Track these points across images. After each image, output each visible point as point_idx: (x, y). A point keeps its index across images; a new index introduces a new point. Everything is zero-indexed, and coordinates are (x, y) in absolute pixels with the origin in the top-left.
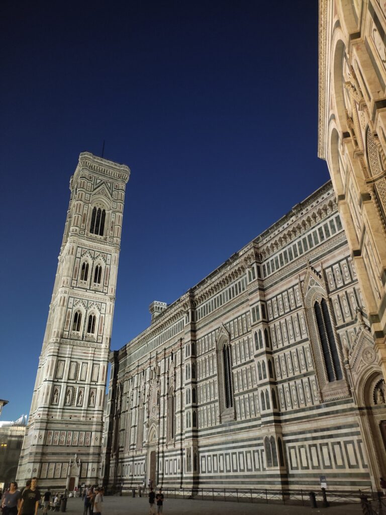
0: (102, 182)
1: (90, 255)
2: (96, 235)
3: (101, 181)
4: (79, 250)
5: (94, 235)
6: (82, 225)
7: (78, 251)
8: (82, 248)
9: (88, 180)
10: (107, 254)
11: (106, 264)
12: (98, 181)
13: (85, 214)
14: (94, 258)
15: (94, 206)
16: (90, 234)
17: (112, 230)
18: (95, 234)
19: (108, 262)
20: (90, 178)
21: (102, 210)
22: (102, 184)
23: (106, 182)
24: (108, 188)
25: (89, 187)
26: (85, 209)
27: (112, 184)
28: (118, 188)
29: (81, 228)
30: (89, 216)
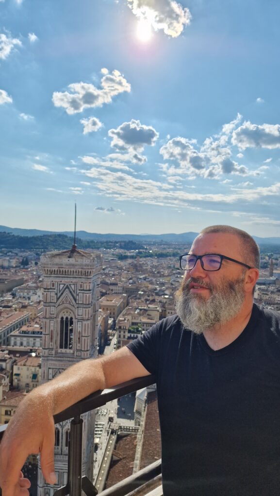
0: (65, 287)
2: (66, 350)
3: (64, 284)
4: (51, 371)
5: (64, 350)
6: (50, 343)
7: (49, 373)
8: (53, 369)
9: (51, 289)
12: (62, 286)
13: (52, 331)
15: (60, 317)
16: (59, 350)
17: (79, 343)
18: (65, 348)
20: (53, 286)
21: (69, 318)
22: (65, 289)
23: (70, 285)
24: (72, 291)
25: (53, 297)
26: (51, 324)
27: (76, 286)
28: (82, 289)
29: (50, 347)
30: (57, 331)
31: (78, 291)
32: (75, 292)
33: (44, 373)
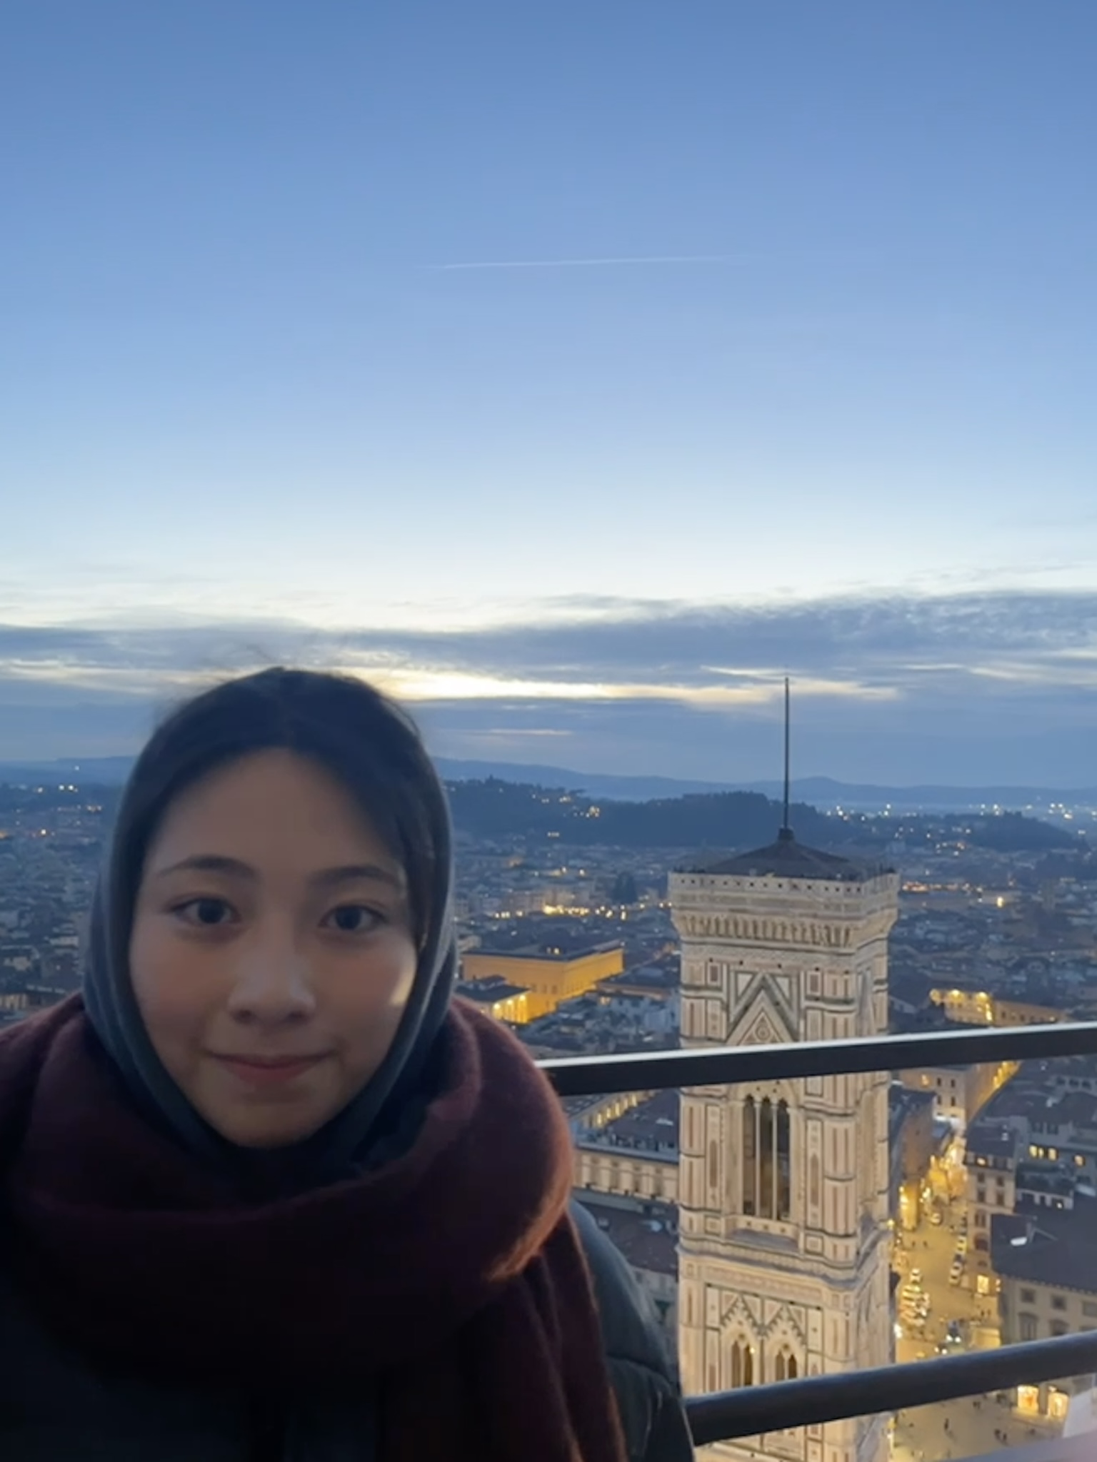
0: (755, 984)
1: (750, 1316)
2: (766, 1222)
3: (754, 974)
4: (713, 1297)
5: (758, 1223)
6: (710, 1192)
7: (709, 1303)
8: (721, 1288)
9: (707, 988)
10: (807, 1307)
11: (809, 1351)
12: (744, 980)
13: (713, 1143)
14: (762, 1330)
15: (742, 1094)
17: (815, 1201)
18: (763, 1216)
19: (814, 1341)
22: (758, 991)
23: (773, 976)
24: (783, 1003)
25: (714, 1017)
26: (711, 1119)
27: (794, 980)
28: (818, 994)
29: (710, 1205)
30: (731, 1147)
31: (804, 1003)
32: (795, 1004)
33: (690, 1300)
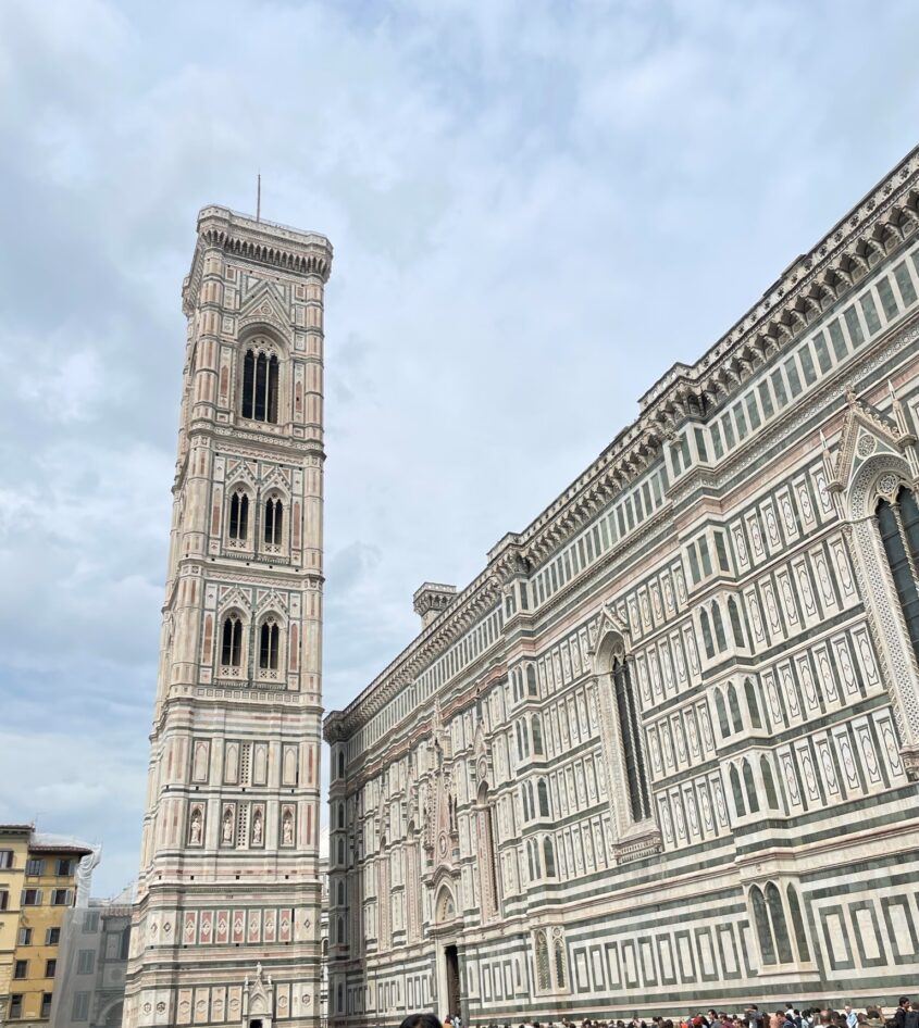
1: (250, 473)
2: (260, 423)
3: (260, 280)
4: (220, 461)
6: (220, 399)
7: (217, 466)
8: (226, 457)
11: (292, 494)
12: (252, 281)
13: (225, 368)
14: (258, 482)
15: (246, 347)
16: (243, 421)
17: (298, 408)
18: (256, 418)
21: (269, 356)
22: (262, 288)
23: (273, 283)
24: (279, 298)
25: (229, 298)
26: (223, 355)
27: (288, 288)
28: (303, 298)
29: (220, 405)
30: (237, 374)
31: (293, 301)
32: (288, 300)
33: (203, 460)
